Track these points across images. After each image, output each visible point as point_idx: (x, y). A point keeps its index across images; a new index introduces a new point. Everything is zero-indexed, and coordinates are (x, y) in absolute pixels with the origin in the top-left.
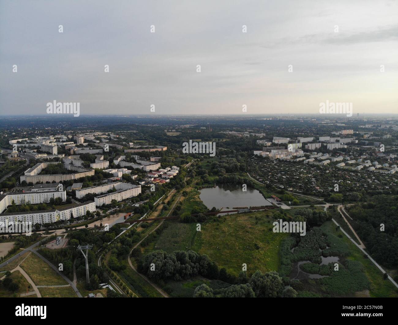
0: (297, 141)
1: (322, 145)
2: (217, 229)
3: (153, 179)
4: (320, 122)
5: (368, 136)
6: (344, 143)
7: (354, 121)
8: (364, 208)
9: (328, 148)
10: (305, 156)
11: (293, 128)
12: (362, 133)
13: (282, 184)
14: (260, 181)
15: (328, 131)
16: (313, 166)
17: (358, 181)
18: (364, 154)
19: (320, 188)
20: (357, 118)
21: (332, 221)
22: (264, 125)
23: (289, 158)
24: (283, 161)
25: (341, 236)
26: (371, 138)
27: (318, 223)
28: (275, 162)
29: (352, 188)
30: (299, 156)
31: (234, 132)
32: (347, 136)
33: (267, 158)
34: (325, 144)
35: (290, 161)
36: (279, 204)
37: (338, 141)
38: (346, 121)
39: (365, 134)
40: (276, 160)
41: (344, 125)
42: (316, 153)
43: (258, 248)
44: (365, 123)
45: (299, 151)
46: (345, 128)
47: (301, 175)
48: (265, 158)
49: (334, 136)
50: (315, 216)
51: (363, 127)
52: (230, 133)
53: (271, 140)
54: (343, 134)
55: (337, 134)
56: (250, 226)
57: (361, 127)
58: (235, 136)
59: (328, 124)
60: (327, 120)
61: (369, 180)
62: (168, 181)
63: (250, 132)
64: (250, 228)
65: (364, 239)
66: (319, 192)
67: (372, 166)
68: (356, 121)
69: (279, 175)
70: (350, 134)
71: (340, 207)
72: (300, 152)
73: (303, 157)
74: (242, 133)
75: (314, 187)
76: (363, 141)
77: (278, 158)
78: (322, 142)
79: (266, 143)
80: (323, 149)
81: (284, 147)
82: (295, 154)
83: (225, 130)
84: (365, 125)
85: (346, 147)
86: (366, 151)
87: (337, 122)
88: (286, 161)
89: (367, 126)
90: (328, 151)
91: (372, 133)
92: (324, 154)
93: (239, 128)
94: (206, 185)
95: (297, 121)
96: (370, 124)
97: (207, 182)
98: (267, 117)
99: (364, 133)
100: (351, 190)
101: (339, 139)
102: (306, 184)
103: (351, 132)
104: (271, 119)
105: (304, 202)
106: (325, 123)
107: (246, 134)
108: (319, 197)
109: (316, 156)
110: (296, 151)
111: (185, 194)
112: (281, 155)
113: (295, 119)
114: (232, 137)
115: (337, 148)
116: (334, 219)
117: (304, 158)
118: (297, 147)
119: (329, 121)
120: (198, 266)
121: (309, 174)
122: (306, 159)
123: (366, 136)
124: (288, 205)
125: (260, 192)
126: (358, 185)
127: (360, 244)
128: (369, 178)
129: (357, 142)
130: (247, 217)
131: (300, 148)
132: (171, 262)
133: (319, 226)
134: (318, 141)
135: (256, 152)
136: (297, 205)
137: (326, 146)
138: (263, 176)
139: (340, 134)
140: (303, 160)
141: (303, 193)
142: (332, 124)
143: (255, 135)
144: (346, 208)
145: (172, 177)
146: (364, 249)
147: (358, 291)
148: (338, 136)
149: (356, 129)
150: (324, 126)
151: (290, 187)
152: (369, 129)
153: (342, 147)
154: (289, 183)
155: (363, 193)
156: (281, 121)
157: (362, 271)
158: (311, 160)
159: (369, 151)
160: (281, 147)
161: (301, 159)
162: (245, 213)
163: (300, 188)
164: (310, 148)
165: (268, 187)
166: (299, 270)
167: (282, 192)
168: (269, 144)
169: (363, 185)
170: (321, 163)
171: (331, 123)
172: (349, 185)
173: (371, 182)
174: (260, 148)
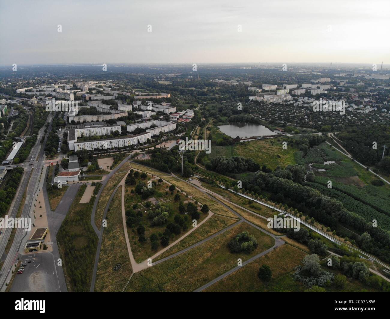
0: (283, 88)
1: (307, 91)
2: (246, 148)
3: (177, 119)
4: (297, 71)
5: (344, 83)
6: (324, 90)
7: (328, 70)
8: (349, 133)
9: (311, 93)
10: (294, 100)
11: (275, 77)
12: (338, 81)
13: (281, 120)
14: (263, 119)
15: (307, 79)
16: (302, 107)
17: (341, 118)
18: (342, 98)
19: (312, 123)
20: (331, 67)
21: (326, 143)
22: (246, 74)
23: (281, 101)
24: (276, 104)
25: (334, 150)
26: (346, 85)
27: (317, 144)
28: (270, 105)
29: (337, 122)
30: (289, 100)
31: (222, 81)
32: (325, 83)
33: (262, 102)
34: (309, 90)
35: (282, 104)
36: (284, 134)
37: (318, 88)
38: (321, 70)
39: (341, 82)
40: (270, 103)
41: (320, 74)
42: (302, 97)
43: (280, 157)
44: (339, 72)
45: (287, 96)
46: (322, 77)
47: (295, 114)
48: (261, 102)
49: (313, 83)
50: (314, 139)
51: (338, 75)
52: (220, 81)
53: (260, 87)
54: (321, 81)
55: (316, 81)
56: (269, 146)
57: (336, 75)
58: (226, 84)
59: (305, 72)
60: (303, 69)
61: (349, 117)
62: (190, 120)
63: (238, 81)
64: (269, 147)
65: (350, 152)
66: (312, 125)
67: (350, 107)
68: (330, 70)
69: (278, 114)
70: (327, 82)
71: (330, 134)
72: (289, 96)
73: (292, 100)
74: (231, 81)
75: (307, 122)
76: (340, 88)
77: (271, 102)
78: (306, 89)
79: (258, 89)
80: (308, 94)
81: (275, 93)
82: (285, 99)
83: (213, 79)
84: (339, 74)
85: (326, 92)
86: (343, 95)
87: (313, 71)
88: (279, 104)
89: (341, 75)
90: (312, 96)
91: (347, 81)
92: (310, 98)
93: (224, 77)
94: (221, 123)
95: (275, 70)
96: (344, 73)
97: (221, 121)
98: (245, 66)
99: (340, 80)
100: (336, 123)
101: (319, 85)
102: (301, 120)
103: (329, 80)
104: (250, 68)
105: (303, 132)
106: (302, 71)
107: (234, 82)
108: (313, 129)
109: (303, 100)
110: (285, 96)
111: (208, 129)
112: (274, 99)
113: (273, 68)
114: (224, 85)
115: (319, 93)
116: (327, 141)
117: (294, 101)
118: (285, 93)
119: (305, 69)
120: (248, 165)
121: (301, 113)
122: (295, 102)
123: (342, 84)
124: (291, 134)
125: (266, 127)
126: (341, 120)
127: (348, 154)
128: (348, 115)
129: (335, 88)
130: (264, 141)
131: (288, 94)
132: (231, 162)
133: (318, 145)
134: (301, 88)
135: (251, 98)
136: (298, 134)
137: (310, 92)
138: (264, 116)
139: (318, 82)
140: (293, 103)
141: (300, 126)
142: (309, 73)
143: (243, 83)
144: (335, 135)
145: (192, 117)
146: (351, 157)
147: (351, 176)
148: (317, 83)
149: (332, 77)
150: (302, 74)
151: (289, 122)
152: (344, 77)
153: (323, 92)
154: (287, 119)
155: (346, 126)
156: (260, 70)
157: (352, 167)
158: (300, 103)
159: (346, 96)
160: (272, 93)
161: (292, 102)
162: (261, 139)
163: (297, 123)
164: (296, 94)
165: (271, 123)
166: (311, 168)
167: (284, 126)
168: (260, 90)
169: (345, 121)
170: (308, 105)
171: (307, 72)
172: (334, 120)
173: (350, 118)
174: (254, 94)
